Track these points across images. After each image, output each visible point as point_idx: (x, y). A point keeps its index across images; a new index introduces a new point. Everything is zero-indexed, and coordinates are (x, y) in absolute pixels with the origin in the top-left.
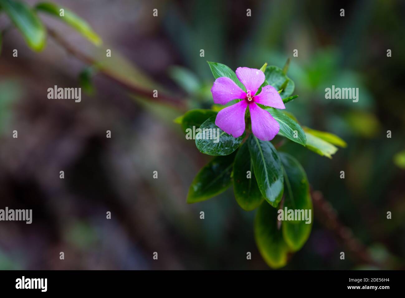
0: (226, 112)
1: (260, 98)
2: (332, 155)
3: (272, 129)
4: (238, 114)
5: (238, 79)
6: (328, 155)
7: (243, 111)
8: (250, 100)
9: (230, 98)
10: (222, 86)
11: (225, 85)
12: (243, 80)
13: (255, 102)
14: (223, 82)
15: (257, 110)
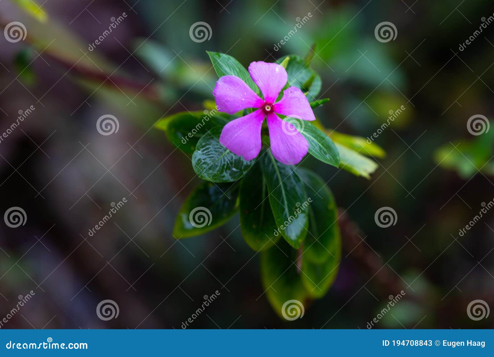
0: (235, 126)
1: (281, 107)
2: (371, 175)
3: (298, 149)
4: (252, 128)
5: (251, 79)
6: (365, 174)
7: (258, 125)
8: (268, 110)
9: (241, 106)
10: (229, 89)
11: (234, 87)
12: (258, 81)
13: (275, 112)
14: (231, 82)
15: (278, 122)
